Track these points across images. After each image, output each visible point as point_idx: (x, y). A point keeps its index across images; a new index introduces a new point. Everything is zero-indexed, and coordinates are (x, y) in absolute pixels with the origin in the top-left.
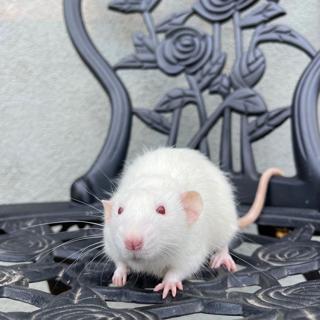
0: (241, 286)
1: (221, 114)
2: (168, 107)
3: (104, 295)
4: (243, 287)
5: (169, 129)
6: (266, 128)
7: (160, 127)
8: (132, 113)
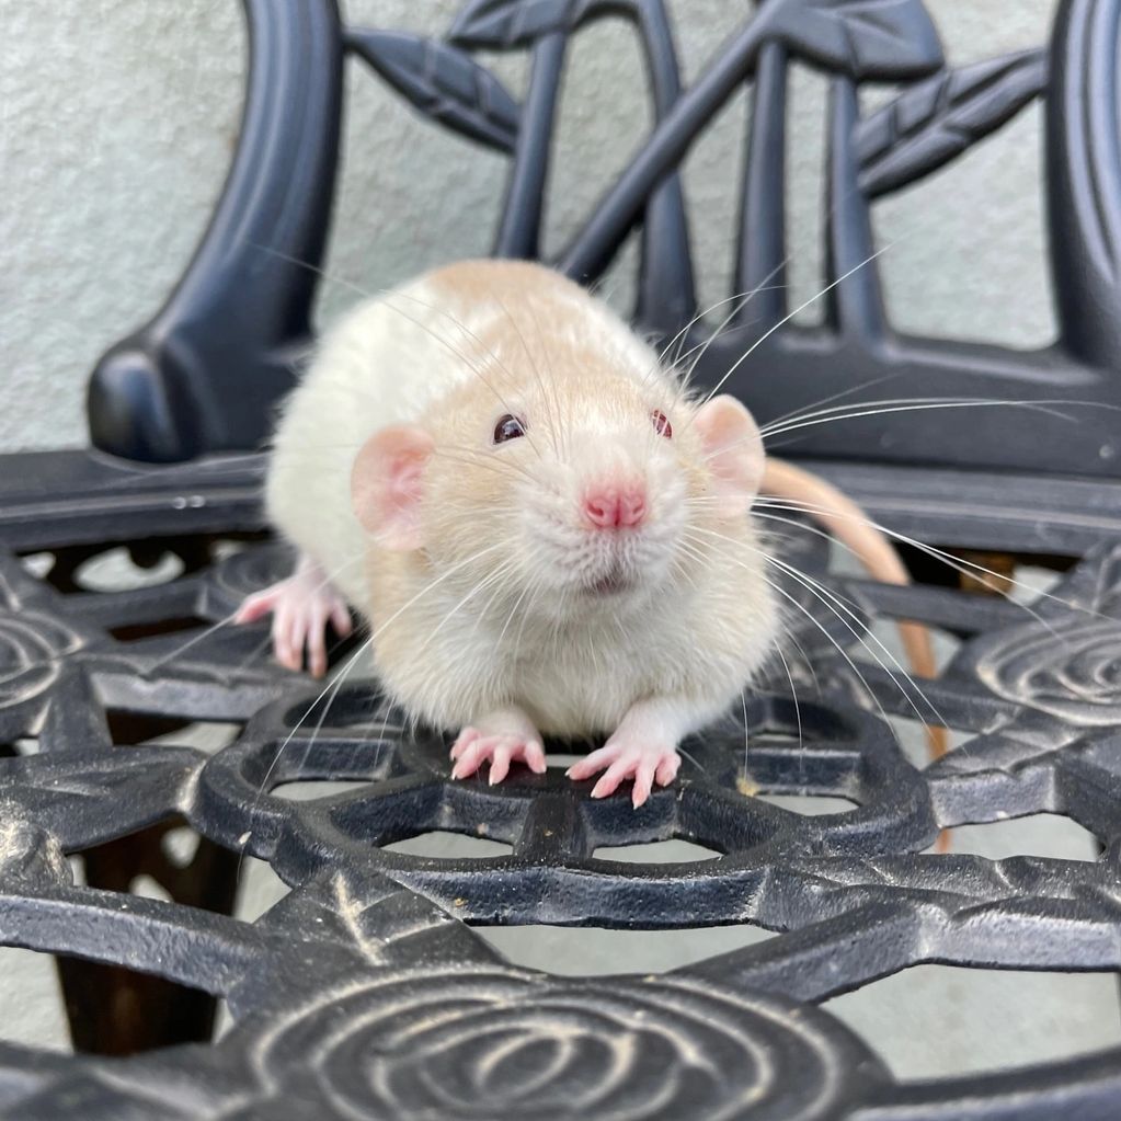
0: (991, 819)
1: (746, 70)
2: (507, 23)
3: (458, 901)
4: (998, 820)
5: (512, 128)
6: (934, 137)
7: (475, 119)
8: (344, 46)
